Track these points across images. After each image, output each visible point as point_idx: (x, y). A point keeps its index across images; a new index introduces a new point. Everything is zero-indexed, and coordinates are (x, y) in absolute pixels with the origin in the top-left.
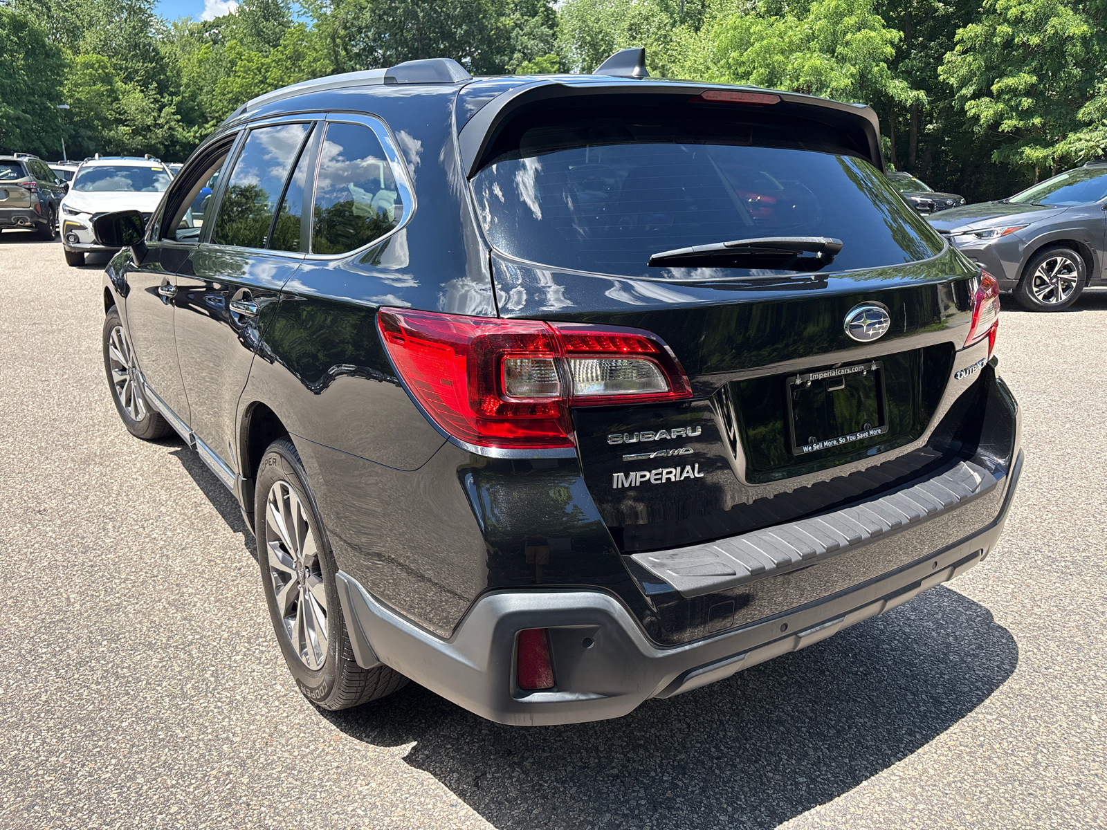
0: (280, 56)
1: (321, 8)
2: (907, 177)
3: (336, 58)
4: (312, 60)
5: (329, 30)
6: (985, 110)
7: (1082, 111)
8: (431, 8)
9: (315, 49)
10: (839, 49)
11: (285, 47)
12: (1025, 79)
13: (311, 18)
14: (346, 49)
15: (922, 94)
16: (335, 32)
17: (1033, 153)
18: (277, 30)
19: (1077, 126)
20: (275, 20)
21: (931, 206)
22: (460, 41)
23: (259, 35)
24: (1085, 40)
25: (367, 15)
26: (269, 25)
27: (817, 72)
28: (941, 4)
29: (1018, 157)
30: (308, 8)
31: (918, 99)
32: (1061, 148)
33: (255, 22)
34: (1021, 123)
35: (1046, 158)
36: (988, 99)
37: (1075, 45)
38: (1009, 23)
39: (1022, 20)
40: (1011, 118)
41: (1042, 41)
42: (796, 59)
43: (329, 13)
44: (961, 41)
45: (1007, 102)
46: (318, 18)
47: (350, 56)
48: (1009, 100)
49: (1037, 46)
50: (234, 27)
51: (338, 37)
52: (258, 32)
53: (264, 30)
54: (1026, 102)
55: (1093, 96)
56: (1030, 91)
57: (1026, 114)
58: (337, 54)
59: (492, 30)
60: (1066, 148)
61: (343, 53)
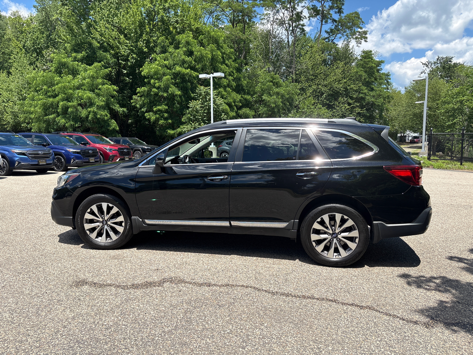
2: (137, 140)
6: (151, 116)
7: (183, 118)
10: (96, 91)
12: (163, 107)
15: (125, 110)
17: (171, 132)
19: (183, 123)
21: (151, 150)
24: (180, 96)
27: (89, 98)
28: (127, 79)
29: (165, 133)
31: (124, 111)
32: (179, 130)
34: (165, 122)
35: (174, 133)
36: (152, 113)
37: (177, 98)
38: (156, 89)
39: (160, 88)
40: (162, 120)
41: (167, 95)
42: (80, 93)
44: (139, 92)
45: (159, 114)
48: (160, 114)
49: (166, 96)
54: (166, 115)
55: (185, 114)
56: (166, 111)
57: (166, 119)
60: (181, 130)
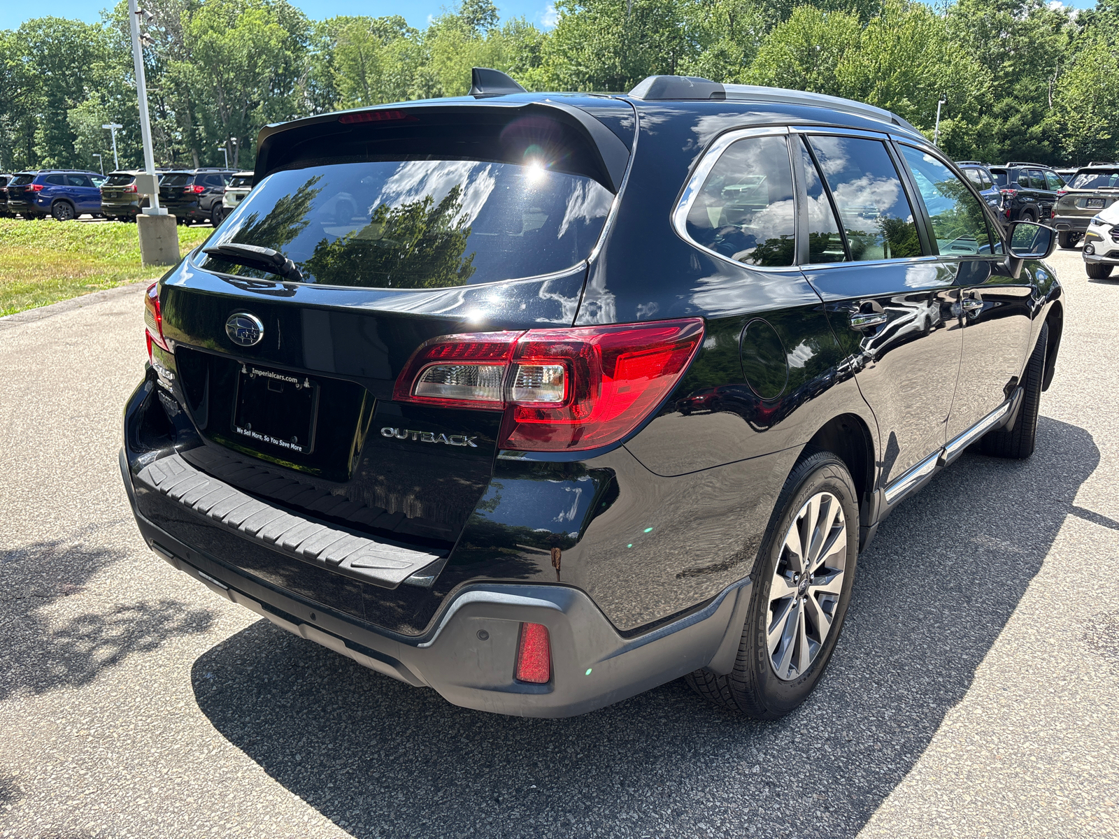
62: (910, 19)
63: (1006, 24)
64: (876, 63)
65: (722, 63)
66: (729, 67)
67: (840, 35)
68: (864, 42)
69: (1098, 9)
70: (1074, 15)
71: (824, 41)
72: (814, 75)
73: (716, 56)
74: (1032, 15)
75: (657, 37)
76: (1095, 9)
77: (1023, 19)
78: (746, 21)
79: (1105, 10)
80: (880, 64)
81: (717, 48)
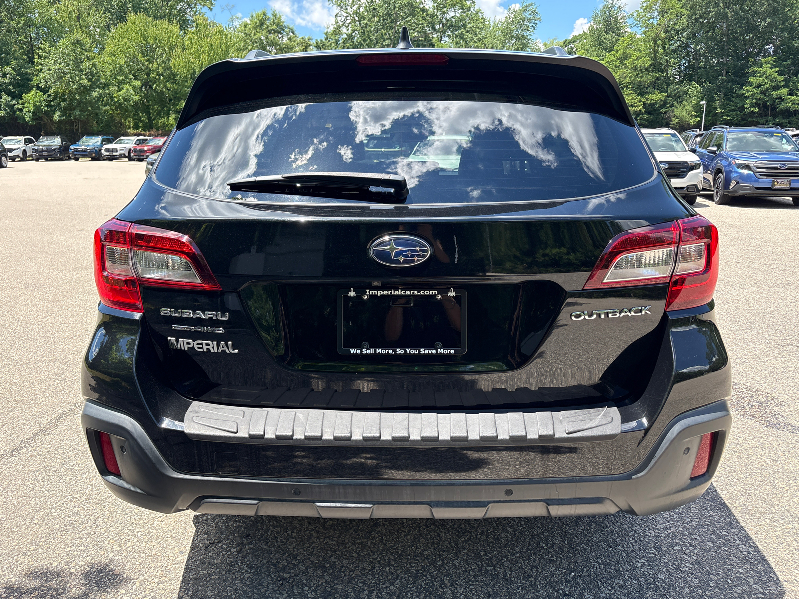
0: (612, 58)
1: (649, 19)
3: (655, 55)
4: (635, 58)
5: (653, 35)
8: (741, 9)
9: (639, 50)
11: (617, 52)
13: (640, 28)
14: (664, 48)
16: (657, 36)
18: (614, 39)
20: (613, 33)
22: (762, 32)
23: (600, 45)
25: (684, 20)
26: (608, 37)
30: (639, 21)
33: (599, 36)
43: (655, 23)
46: (646, 27)
47: (667, 53)
50: (585, 41)
51: (660, 39)
52: (600, 42)
53: (604, 41)
58: (655, 52)
59: (795, 20)
61: (661, 51)
62: (216, 33)
63: (276, 43)
64: (199, 61)
65: (79, 50)
66: (86, 54)
67: (169, 38)
68: (187, 46)
69: (326, 40)
70: (313, 42)
71: (157, 41)
72: (155, 66)
73: (73, 44)
74: (290, 39)
75: (13, 23)
76: (324, 40)
77: (284, 41)
78: (91, 20)
79: (329, 41)
80: (202, 63)
81: (73, 38)
